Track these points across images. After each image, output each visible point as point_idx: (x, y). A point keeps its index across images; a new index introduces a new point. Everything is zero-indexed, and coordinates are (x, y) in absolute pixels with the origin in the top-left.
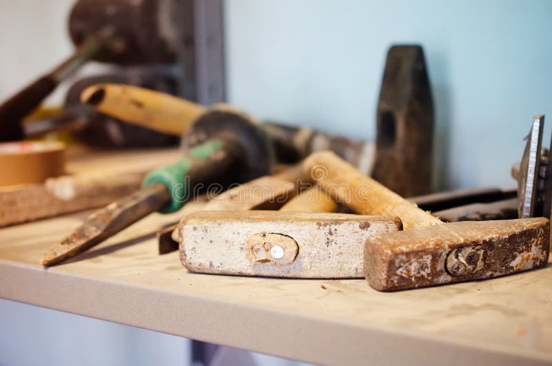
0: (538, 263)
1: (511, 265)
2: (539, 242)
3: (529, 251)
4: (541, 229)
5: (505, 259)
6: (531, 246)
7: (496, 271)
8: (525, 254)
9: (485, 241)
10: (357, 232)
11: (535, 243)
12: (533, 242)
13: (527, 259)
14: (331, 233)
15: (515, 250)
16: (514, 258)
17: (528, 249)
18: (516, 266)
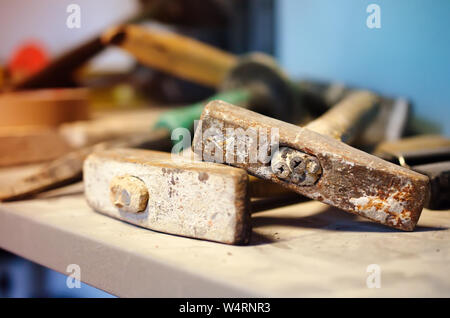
0: (395, 222)
1: (350, 201)
2: (401, 197)
3: (382, 199)
4: (409, 183)
5: (344, 189)
6: (388, 196)
7: (328, 197)
8: (376, 200)
9: (321, 155)
10: (196, 184)
11: (395, 194)
12: (392, 191)
13: (378, 207)
14: (173, 183)
15: (361, 186)
16: (358, 195)
17: (383, 196)
18: (359, 207)
